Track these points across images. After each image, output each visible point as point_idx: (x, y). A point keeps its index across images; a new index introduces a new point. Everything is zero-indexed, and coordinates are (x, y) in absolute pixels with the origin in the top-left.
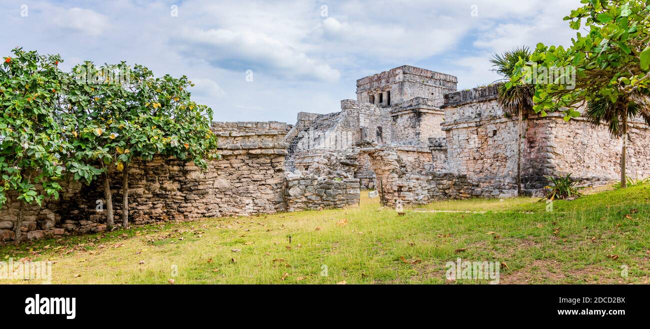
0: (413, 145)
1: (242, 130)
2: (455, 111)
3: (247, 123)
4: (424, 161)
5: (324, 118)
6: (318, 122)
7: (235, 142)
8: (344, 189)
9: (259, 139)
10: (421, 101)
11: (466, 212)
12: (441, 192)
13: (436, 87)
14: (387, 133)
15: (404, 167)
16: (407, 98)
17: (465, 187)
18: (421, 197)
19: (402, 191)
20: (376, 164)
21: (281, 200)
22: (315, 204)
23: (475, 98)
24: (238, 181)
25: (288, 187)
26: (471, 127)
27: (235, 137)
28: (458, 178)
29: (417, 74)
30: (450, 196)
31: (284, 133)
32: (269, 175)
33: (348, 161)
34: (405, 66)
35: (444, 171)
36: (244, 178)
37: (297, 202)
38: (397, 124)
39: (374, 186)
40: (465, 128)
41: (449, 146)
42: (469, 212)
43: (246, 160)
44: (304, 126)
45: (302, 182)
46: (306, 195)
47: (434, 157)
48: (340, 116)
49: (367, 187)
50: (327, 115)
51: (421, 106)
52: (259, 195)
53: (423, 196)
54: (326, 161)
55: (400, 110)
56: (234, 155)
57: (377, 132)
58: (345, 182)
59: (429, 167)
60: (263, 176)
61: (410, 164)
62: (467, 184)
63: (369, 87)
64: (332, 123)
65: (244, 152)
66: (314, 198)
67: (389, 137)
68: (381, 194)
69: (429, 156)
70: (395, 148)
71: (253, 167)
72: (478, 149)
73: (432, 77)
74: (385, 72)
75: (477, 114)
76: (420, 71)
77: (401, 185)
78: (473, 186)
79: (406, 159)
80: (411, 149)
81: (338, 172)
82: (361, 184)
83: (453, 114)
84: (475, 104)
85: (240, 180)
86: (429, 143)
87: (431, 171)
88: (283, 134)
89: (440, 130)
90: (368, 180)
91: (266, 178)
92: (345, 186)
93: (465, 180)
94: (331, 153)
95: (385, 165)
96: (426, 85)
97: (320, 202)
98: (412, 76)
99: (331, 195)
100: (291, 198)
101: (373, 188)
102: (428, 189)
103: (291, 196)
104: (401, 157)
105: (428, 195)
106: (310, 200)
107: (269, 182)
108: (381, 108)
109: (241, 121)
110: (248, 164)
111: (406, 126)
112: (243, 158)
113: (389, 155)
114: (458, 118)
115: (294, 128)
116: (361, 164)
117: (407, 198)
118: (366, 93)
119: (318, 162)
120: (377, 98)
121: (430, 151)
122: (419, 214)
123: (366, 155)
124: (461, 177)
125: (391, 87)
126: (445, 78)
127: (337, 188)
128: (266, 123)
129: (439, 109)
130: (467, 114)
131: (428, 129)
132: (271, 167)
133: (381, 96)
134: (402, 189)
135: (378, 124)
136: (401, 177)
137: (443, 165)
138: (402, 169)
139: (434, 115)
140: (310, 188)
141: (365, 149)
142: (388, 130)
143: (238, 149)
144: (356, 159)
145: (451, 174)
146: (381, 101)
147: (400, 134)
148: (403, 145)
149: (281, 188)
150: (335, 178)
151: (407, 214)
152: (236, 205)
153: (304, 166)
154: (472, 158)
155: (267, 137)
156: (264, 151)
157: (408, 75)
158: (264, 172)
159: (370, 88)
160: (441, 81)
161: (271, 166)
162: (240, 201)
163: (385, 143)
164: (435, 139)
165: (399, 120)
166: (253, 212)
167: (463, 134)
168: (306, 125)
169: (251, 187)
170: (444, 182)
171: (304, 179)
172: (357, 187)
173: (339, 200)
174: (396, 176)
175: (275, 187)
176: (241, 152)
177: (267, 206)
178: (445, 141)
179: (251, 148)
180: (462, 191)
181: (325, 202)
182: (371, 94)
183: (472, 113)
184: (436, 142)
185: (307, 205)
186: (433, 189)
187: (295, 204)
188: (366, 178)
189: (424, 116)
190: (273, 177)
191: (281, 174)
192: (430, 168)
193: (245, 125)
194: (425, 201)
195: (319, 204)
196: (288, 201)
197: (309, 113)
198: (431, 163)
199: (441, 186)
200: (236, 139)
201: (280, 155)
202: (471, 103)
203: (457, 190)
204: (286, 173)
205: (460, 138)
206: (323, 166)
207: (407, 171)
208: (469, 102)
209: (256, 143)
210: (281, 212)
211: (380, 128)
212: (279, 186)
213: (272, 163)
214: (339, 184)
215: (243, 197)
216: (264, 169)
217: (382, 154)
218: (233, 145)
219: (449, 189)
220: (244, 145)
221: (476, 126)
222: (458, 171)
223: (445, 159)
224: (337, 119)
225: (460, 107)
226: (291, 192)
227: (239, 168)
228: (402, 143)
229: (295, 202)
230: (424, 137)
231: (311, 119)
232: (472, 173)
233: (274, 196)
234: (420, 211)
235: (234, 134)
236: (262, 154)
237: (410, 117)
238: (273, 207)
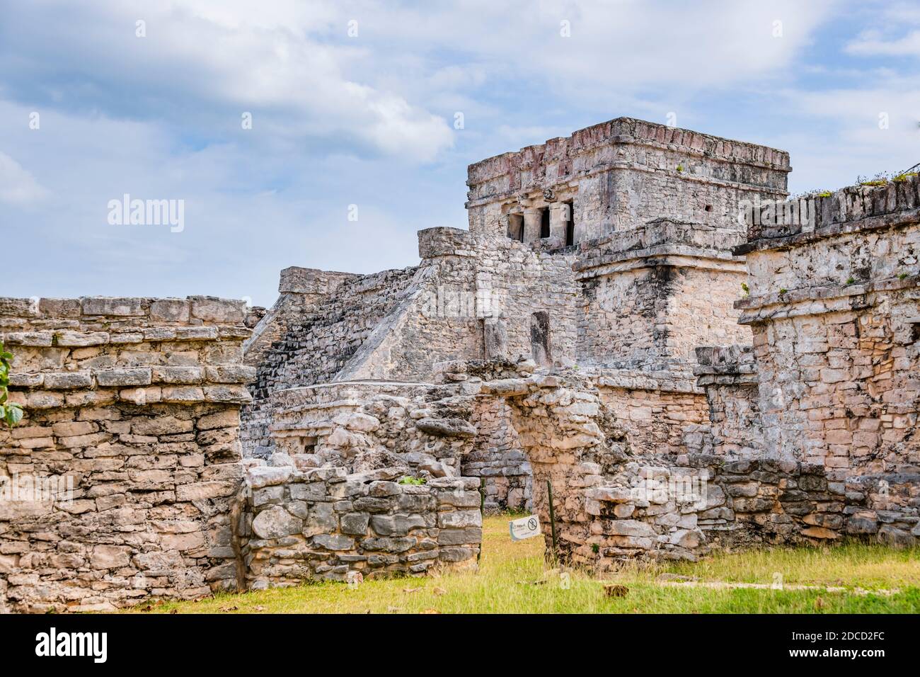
0: (646, 370)
1: (98, 326)
2: (785, 262)
3: (114, 304)
4: (682, 421)
5: (366, 286)
6: (346, 298)
7: (73, 366)
8: (430, 510)
9: (155, 355)
10: (671, 231)
11: (830, 589)
12: (741, 522)
13: (719, 186)
14: (564, 333)
15: (621, 439)
16: (624, 223)
17: (822, 507)
18: (676, 537)
19: (614, 517)
20: (530, 430)
21: (227, 551)
22: (339, 561)
23: (850, 219)
24: (81, 493)
25: (249, 508)
26: (835, 312)
27: (73, 349)
28: (795, 478)
29: (658, 144)
30: (772, 535)
31: (238, 334)
32: (187, 471)
33: (444, 424)
34: (621, 121)
35: (748, 454)
36: (104, 481)
37: (279, 558)
38: (595, 305)
39: (524, 501)
40: (816, 315)
41: (763, 374)
42: (840, 589)
43: (108, 424)
44: (302, 312)
45: (297, 492)
46: (309, 532)
47: (716, 407)
48: (415, 279)
49: (503, 505)
50: (375, 276)
51: (673, 248)
52: (153, 536)
53: (683, 533)
54: (374, 421)
55: (606, 259)
56: (69, 408)
57: (534, 331)
58: (432, 487)
59: (699, 441)
60: (168, 473)
61: (637, 431)
62: (826, 497)
63: (506, 188)
64: (390, 301)
65: (105, 396)
66: (333, 542)
67: (570, 345)
68: (548, 528)
69: (698, 406)
70: (591, 379)
71: (135, 445)
72: (862, 385)
73: (706, 155)
74: (556, 141)
75: (856, 271)
76: (669, 137)
77: (613, 498)
78: (848, 502)
79: (624, 415)
80: (640, 382)
81: (413, 456)
82: (484, 496)
83: (777, 272)
84: (848, 238)
85: (87, 489)
86: (697, 365)
87: (705, 452)
88: (233, 338)
89: (732, 323)
90: (505, 481)
91: (177, 482)
92: (434, 501)
93: (819, 484)
94: (388, 397)
95: (561, 434)
96: (686, 180)
97: (354, 554)
98: (643, 152)
99: (388, 532)
100: (260, 544)
101: (522, 509)
102: (698, 512)
103: (260, 538)
104: (611, 407)
105: (698, 529)
106: (322, 548)
107: (187, 492)
108: (544, 255)
109: (93, 295)
110: (116, 435)
111: (624, 311)
112: (100, 418)
113: (572, 401)
114: (792, 286)
115: (268, 319)
116: (483, 432)
117: (630, 541)
118: (498, 205)
119: (347, 428)
120: (532, 221)
121: (702, 390)
122: (674, 592)
123: (499, 403)
124: (806, 474)
125: (576, 189)
126: (749, 155)
127: (410, 508)
128: (180, 303)
129: (729, 255)
130: (822, 271)
131: (692, 321)
132: (194, 446)
133: (545, 215)
134: (616, 512)
135: (534, 305)
136: (612, 474)
137: (742, 434)
138: (615, 446)
139: (713, 275)
140: (322, 511)
141: (496, 383)
142: (566, 322)
143: (81, 389)
144: (469, 414)
145: (771, 463)
146: (545, 231)
147: (604, 336)
148: (616, 372)
149: (228, 511)
150: (403, 478)
151: (632, 593)
152: (71, 574)
153: (302, 439)
154: (841, 413)
155: (183, 347)
156: (171, 394)
157: (632, 150)
158: (171, 460)
159: (510, 192)
160: (738, 168)
161: (195, 440)
162: (87, 559)
163: (559, 363)
164: (718, 350)
165: (602, 292)
166: (128, 597)
167: (810, 338)
168: (308, 307)
169: (126, 511)
170: (751, 488)
171: (302, 481)
172: (472, 503)
173: (416, 548)
174: (595, 468)
175: (207, 510)
176: (93, 397)
177: (180, 574)
178: (750, 357)
179: (127, 382)
180: (810, 520)
181: (370, 555)
182: (514, 211)
183: (840, 267)
184: (722, 359)
185: (312, 568)
186: (714, 513)
187: (272, 565)
188: (500, 475)
189: (681, 278)
190: (200, 476)
191: (227, 467)
192: (703, 443)
193: (107, 309)
194: (689, 549)
195: (352, 563)
196: (251, 556)
197: (319, 272)
198: (705, 427)
199: (741, 504)
200: (77, 354)
201: (224, 406)
202: (837, 236)
203: (794, 515)
204: (243, 462)
205: (800, 349)
206: (362, 438)
207: (629, 453)
208: (828, 231)
209: (146, 369)
210: (228, 591)
211: (542, 317)
212: (221, 507)
213: (199, 431)
214: (416, 497)
215: (98, 548)
216: (173, 453)
217: (549, 398)
218: (67, 374)
219: (767, 511)
220: (103, 376)
221: (854, 310)
222: (796, 453)
223: (752, 414)
224: (407, 291)
225: (800, 250)
226: (261, 525)
227: (84, 449)
228: (611, 363)
229: (274, 556)
230: (683, 344)
231: (324, 290)
232: (844, 462)
233: (201, 541)
234: (674, 584)
235: (69, 338)
236: (164, 402)
237: (636, 282)
238: (200, 577)
